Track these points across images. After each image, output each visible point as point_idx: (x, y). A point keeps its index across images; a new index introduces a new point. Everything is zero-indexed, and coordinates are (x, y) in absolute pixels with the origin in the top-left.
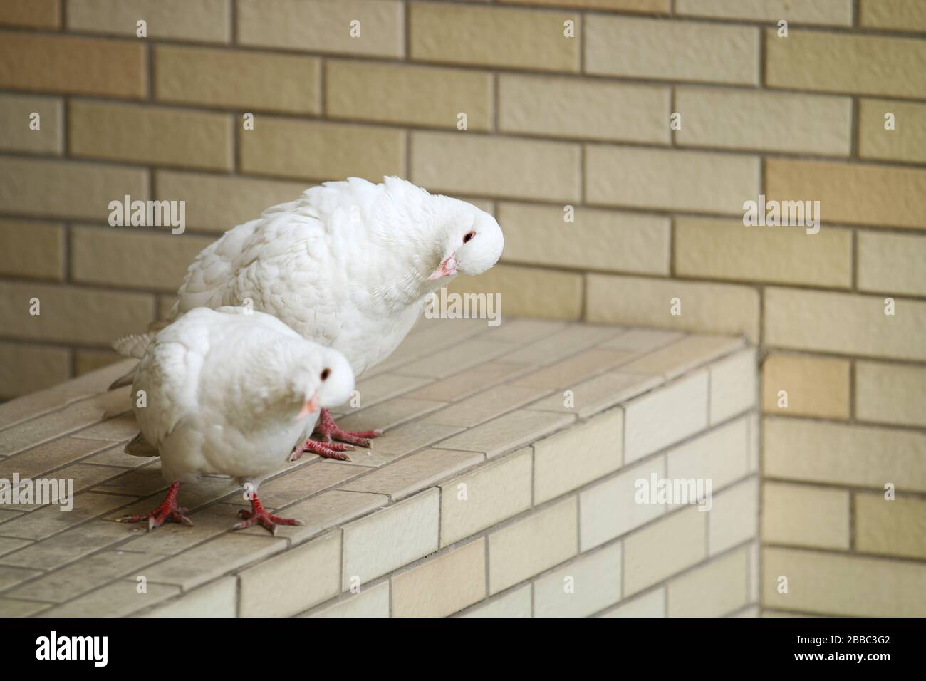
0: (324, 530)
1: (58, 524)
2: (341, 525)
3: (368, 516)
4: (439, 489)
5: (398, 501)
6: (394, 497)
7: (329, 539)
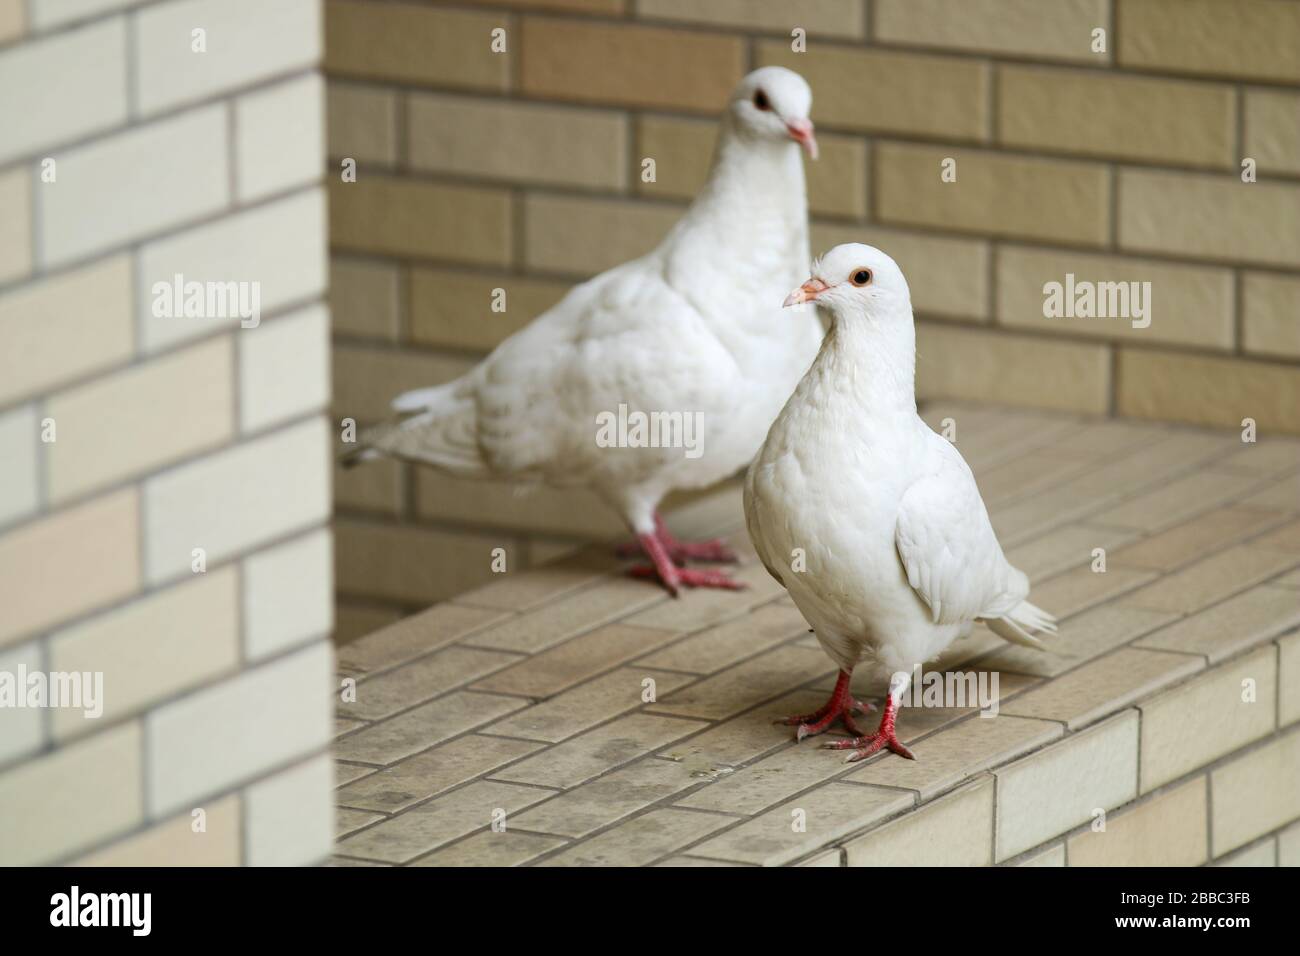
0: (968, 778)
1: (594, 763)
2: (993, 768)
3: (1035, 754)
4: (1137, 712)
5: (1078, 730)
6: (1072, 725)
7: (976, 790)
